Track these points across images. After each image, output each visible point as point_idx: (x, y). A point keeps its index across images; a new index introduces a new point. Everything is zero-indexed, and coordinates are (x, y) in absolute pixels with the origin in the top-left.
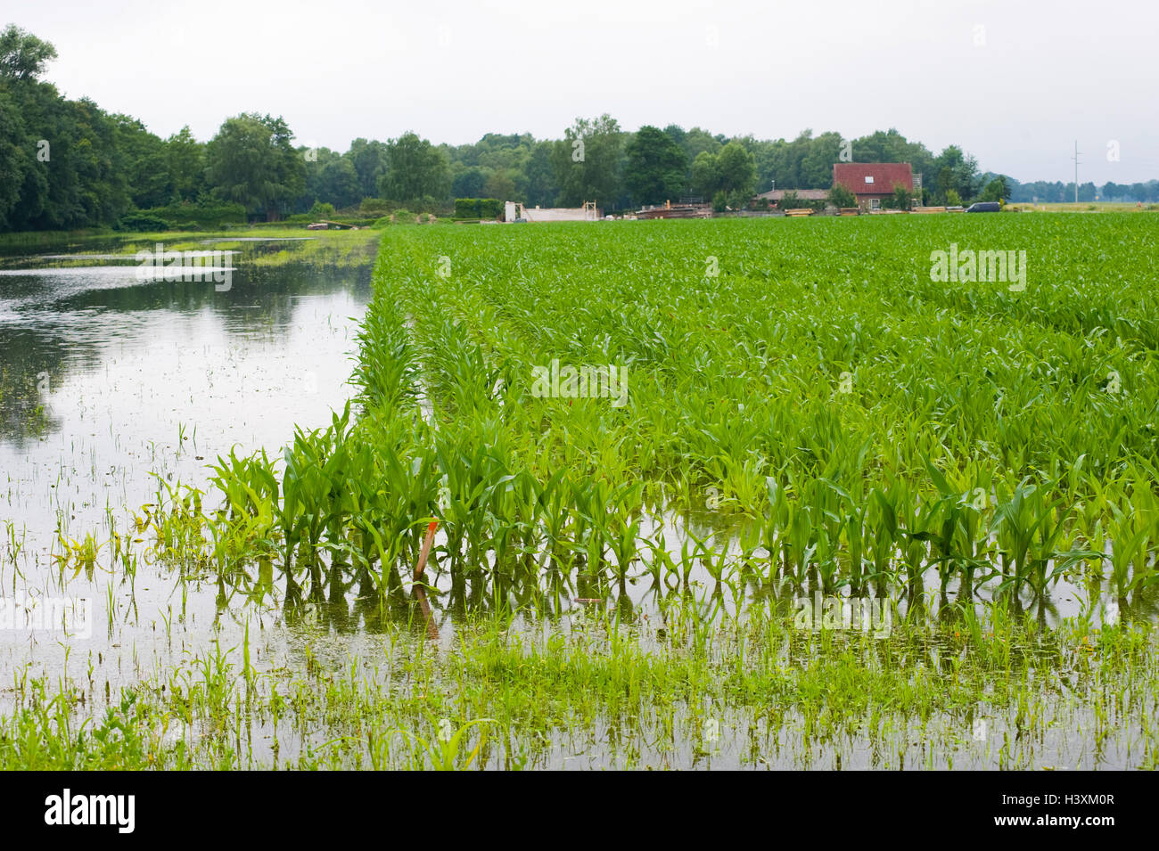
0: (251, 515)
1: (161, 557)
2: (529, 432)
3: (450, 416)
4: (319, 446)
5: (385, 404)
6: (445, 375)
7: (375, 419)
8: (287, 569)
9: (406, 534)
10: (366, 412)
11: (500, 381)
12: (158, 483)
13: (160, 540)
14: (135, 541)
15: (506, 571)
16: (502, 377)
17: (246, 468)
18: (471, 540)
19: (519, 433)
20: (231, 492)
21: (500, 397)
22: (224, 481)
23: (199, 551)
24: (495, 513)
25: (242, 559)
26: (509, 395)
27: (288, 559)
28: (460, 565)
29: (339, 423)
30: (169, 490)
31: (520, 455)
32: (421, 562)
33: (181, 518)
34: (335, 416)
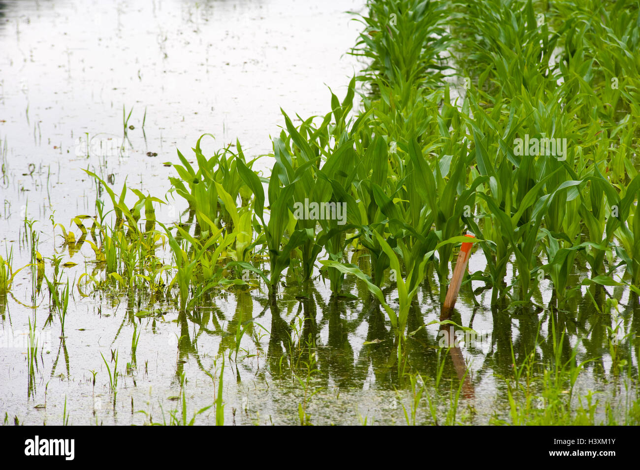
0: (224, 232)
1: (100, 287)
2: (599, 120)
3: (490, 98)
4: (313, 138)
5: (401, 82)
6: (482, 43)
7: (388, 103)
8: (272, 303)
9: (432, 257)
10: (375, 94)
11: (558, 51)
12: (95, 187)
13: (99, 264)
14: (66, 265)
15: (568, 309)
16: (561, 44)
17: (216, 168)
18: (519, 265)
19: (584, 121)
20: (197, 199)
21: (558, 71)
22: (186, 184)
23: (153, 278)
24: (551, 228)
25: (211, 289)
26: (572, 70)
27: (273, 288)
28: (504, 299)
29: (339, 109)
30: (112, 195)
31: (587, 151)
32: (450, 294)
33: (129, 234)
34: (334, 99)
